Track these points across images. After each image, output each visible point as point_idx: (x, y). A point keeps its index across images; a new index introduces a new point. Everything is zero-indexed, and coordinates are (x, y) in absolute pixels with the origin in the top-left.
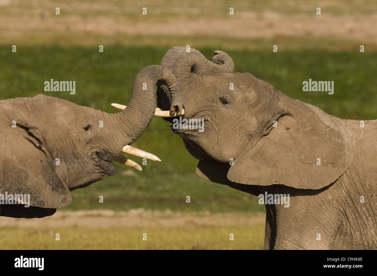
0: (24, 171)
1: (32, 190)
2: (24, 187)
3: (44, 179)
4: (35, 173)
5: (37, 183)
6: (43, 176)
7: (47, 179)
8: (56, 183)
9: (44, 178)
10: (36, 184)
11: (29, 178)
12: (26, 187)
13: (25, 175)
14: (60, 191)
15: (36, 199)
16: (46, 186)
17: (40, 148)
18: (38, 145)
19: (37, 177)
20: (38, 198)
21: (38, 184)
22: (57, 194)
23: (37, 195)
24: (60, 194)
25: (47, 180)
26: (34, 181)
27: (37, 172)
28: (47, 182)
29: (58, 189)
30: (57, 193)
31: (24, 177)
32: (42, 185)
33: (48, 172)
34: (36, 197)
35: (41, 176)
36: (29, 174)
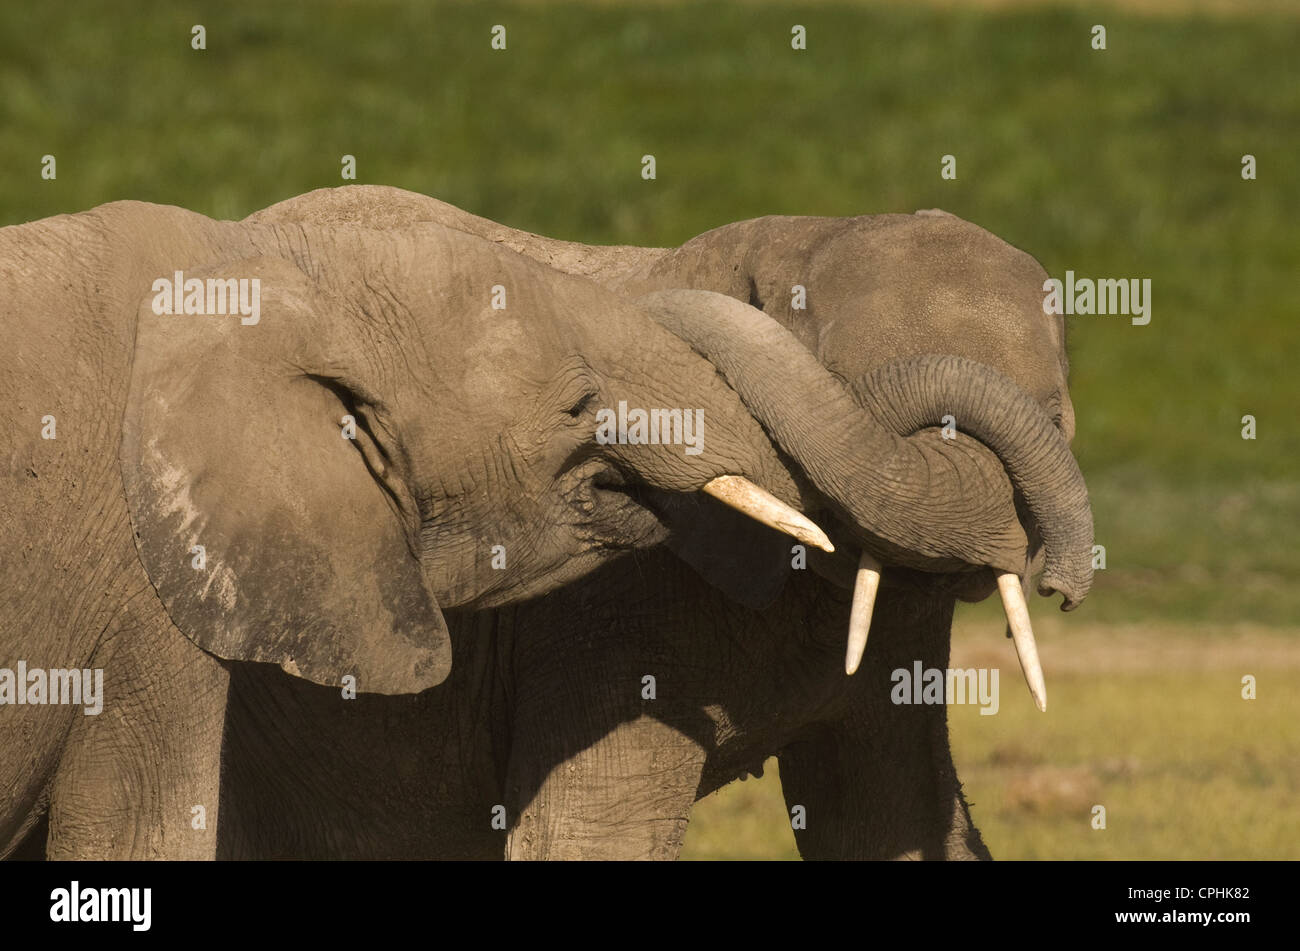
0: (325, 554)
1: (334, 627)
2: (313, 615)
3: (380, 586)
4: (355, 565)
5: (355, 601)
6: (376, 576)
7: (389, 588)
8: (411, 601)
9: (380, 582)
10: (351, 606)
11: (334, 581)
12: (319, 617)
13: (323, 570)
14: (415, 632)
15: (340, 662)
16: (378, 616)
18: (379, 466)
19: (359, 580)
20: (345, 656)
21: (355, 605)
22: (405, 642)
23: (345, 644)
24: (413, 642)
25: (387, 593)
26: (347, 595)
27: (361, 561)
28: (385, 598)
29: (412, 623)
30: (407, 639)
31: (320, 576)
32: (368, 608)
33: (397, 563)
34: (342, 651)
35: (370, 578)
36: (337, 568)
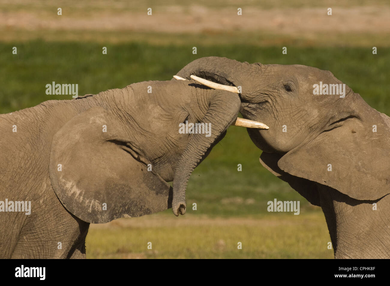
0: (127, 185)
1: (136, 201)
2: (128, 201)
3: (147, 186)
4: (137, 184)
5: (141, 192)
6: (145, 184)
7: (150, 185)
8: (159, 185)
9: (147, 185)
10: (140, 194)
11: (132, 190)
12: (130, 201)
13: (127, 189)
14: (164, 192)
15: (142, 209)
16: (149, 193)
17: (138, 160)
18: (136, 156)
19: (140, 187)
20: (143, 207)
21: (141, 193)
22: (162, 196)
23: (142, 204)
24: (165, 195)
25: (150, 187)
26: (137, 192)
27: (139, 182)
28: (150, 188)
29: (162, 191)
30: (162, 195)
31: (127, 190)
32: (145, 193)
33: (150, 178)
34: (141, 206)
35: (143, 185)
36: (132, 187)
